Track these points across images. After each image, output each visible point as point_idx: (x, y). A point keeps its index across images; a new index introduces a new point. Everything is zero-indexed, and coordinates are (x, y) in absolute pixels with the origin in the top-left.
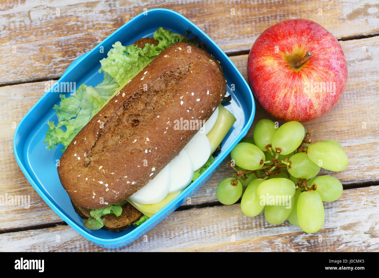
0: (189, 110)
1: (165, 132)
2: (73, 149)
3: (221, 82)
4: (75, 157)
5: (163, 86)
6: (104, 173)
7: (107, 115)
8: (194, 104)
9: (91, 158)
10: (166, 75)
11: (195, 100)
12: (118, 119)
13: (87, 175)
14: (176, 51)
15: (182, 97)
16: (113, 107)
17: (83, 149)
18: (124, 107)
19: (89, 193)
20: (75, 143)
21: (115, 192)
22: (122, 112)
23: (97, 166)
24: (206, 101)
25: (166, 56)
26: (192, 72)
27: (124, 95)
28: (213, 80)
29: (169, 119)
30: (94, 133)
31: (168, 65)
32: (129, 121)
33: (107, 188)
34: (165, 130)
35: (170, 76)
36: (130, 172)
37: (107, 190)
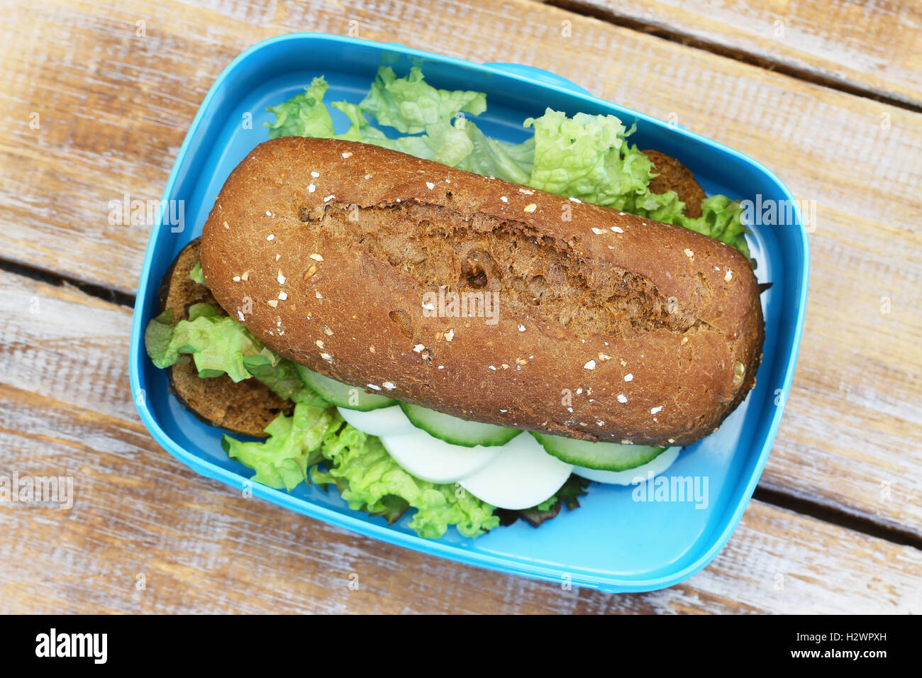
0: (584, 392)
1: (493, 367)
2: (326, 158)
3: (705, 422)
4: (310, 175)
5: (607, 293)
6: (309, 274)
7: (456, 198)
8: (606, 396)
9: (328, 218)
10: (640, 283)
11: (617, 393)
12: (462, 229)
13: (282, 231)
14: (717, 269)
15: (607, 358)
16: (483, 199)
17: (342, 185)
18: (501, 228)
19: (240, 262)
20: (346, 155)
21: (279, 324)
22: (483, 229)
23: (317, 244)
24: (634, 418)
25: (689, 253)
26: (686, 340)
27: (531, 208)
28: (695, 403)
29: (531, 357)
30: (394, 189)
31: (668, 274)
32: (472, 260)
33: (277, 302)
34: (498, 363)
35: (642, 293)
36: (347, 336)
37: (273, 303)
